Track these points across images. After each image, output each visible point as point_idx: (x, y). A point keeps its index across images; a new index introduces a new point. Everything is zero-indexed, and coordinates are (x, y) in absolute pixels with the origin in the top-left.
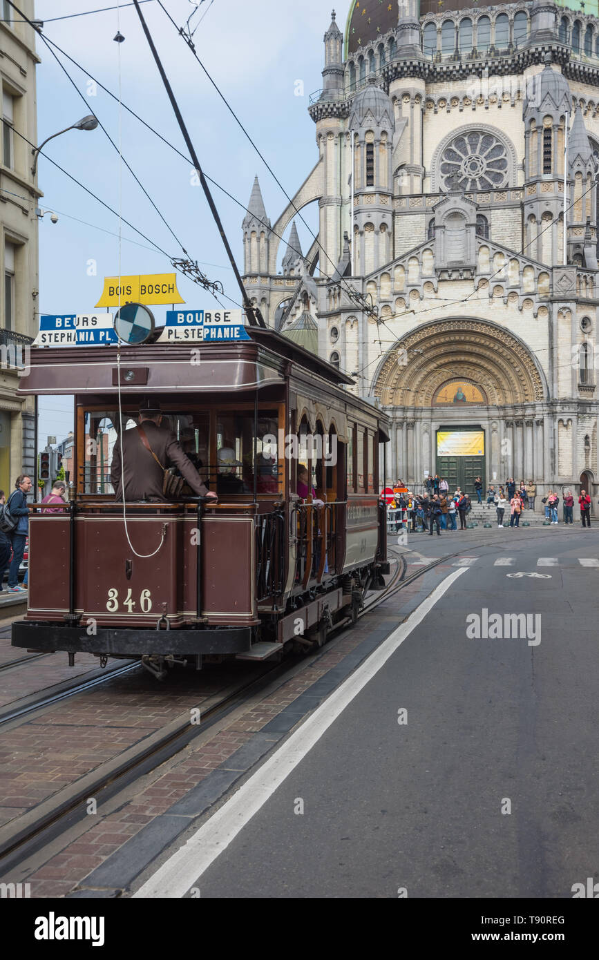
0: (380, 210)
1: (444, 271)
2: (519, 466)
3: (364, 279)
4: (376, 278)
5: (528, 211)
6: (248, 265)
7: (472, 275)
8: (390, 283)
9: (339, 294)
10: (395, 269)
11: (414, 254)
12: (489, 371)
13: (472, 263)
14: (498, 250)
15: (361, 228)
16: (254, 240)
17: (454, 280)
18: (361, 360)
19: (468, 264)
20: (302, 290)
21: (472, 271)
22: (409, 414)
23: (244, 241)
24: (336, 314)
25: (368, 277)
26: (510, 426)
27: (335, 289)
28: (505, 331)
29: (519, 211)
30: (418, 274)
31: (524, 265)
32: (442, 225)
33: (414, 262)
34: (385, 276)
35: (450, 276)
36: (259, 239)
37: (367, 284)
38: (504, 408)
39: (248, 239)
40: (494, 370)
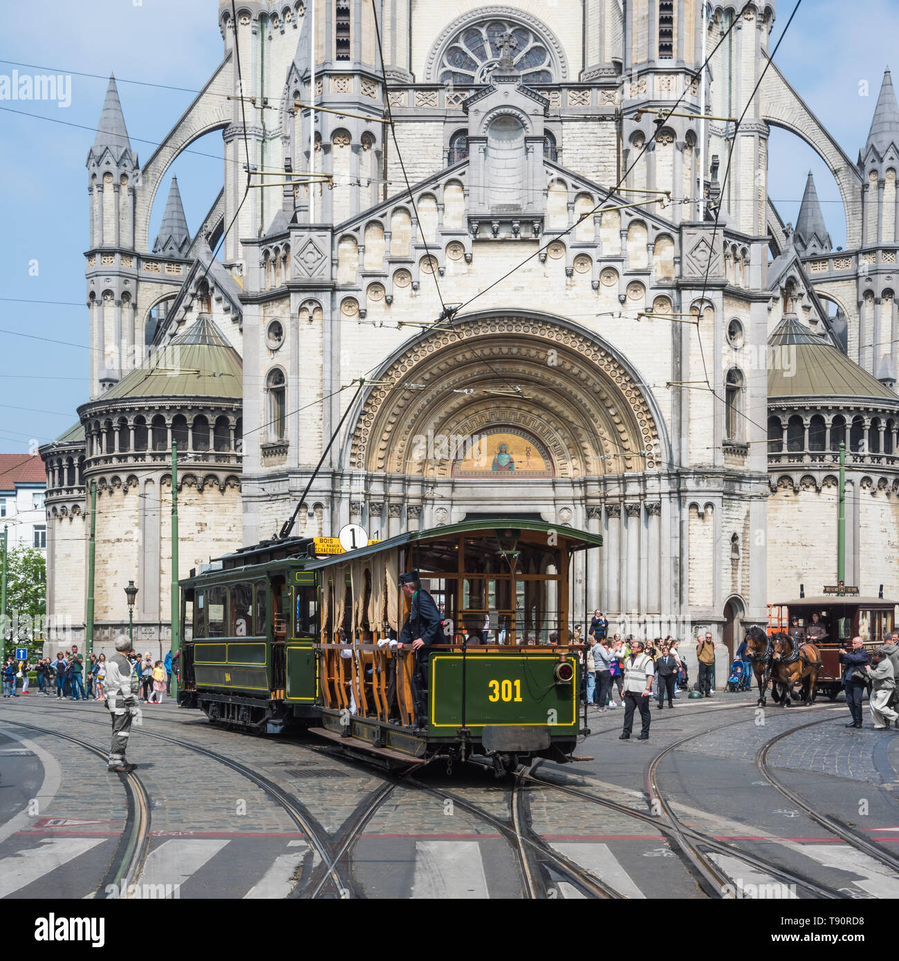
0: (360, 106)
1: (485, 222)
2: (614, 588)
3: (334, 231)
4: (357, 230)
5: (629, 126)
6: (97, 232)
7: (536, 232)
8: (382, 241)
9: (285, 259)
10: (392, 216)
11: (427, 189)
12: (558, 415)
13: (536, 209)
14: (584, 188)
15: (326, 139)
16: (109, 189)
17: (504, 241)
18: (327, 383)
19: (526, 210)
20: (197, 276)
21: (536, 226)
22: (414, 490)
23: (91, 189)
24: (280, 296)
25: (341, 227)
26: (594, 516)
27: (277, 250)
28: (593, 340)
29: (612, 126)
30: (436, 226)
31: (630, 219)
32: (482, 135)
33: (428, 204)
34: (375, 229)
35: (495, 233)
36: (117, 187)
37: (340, 242)
38: (584, 483)
39: (98, 186)
40: (568, 414)
